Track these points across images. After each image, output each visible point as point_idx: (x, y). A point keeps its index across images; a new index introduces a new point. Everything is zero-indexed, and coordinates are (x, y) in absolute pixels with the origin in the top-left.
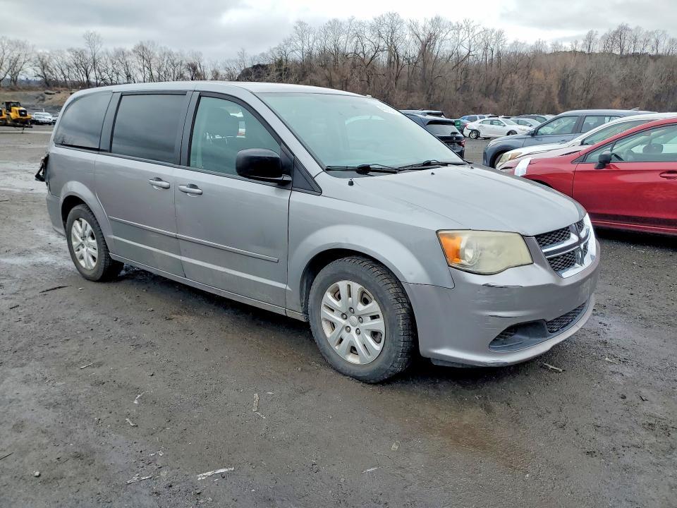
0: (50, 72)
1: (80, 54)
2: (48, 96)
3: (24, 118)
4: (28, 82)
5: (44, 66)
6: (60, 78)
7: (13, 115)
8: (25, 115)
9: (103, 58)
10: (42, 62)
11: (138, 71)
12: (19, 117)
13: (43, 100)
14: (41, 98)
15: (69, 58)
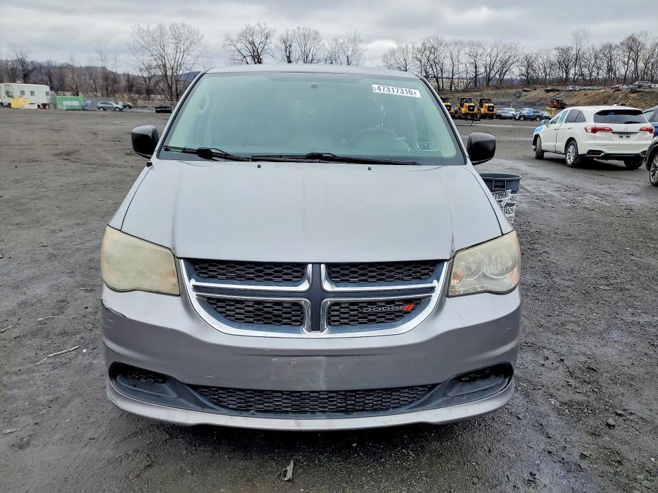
0: (533, 70)
1: (565, 51)
2: (525, 93)
3: (491, 113)
4: (511, 80)
5: (529, 65)
6: (541, 75)
7: (483, 110)
8: (493, 110)
9: (588, 54)
10: (528, 62)
11: (622, 64)
12: (487, 112)
13: (519, 97)
14: (518, 95)
15: (554, 56)
